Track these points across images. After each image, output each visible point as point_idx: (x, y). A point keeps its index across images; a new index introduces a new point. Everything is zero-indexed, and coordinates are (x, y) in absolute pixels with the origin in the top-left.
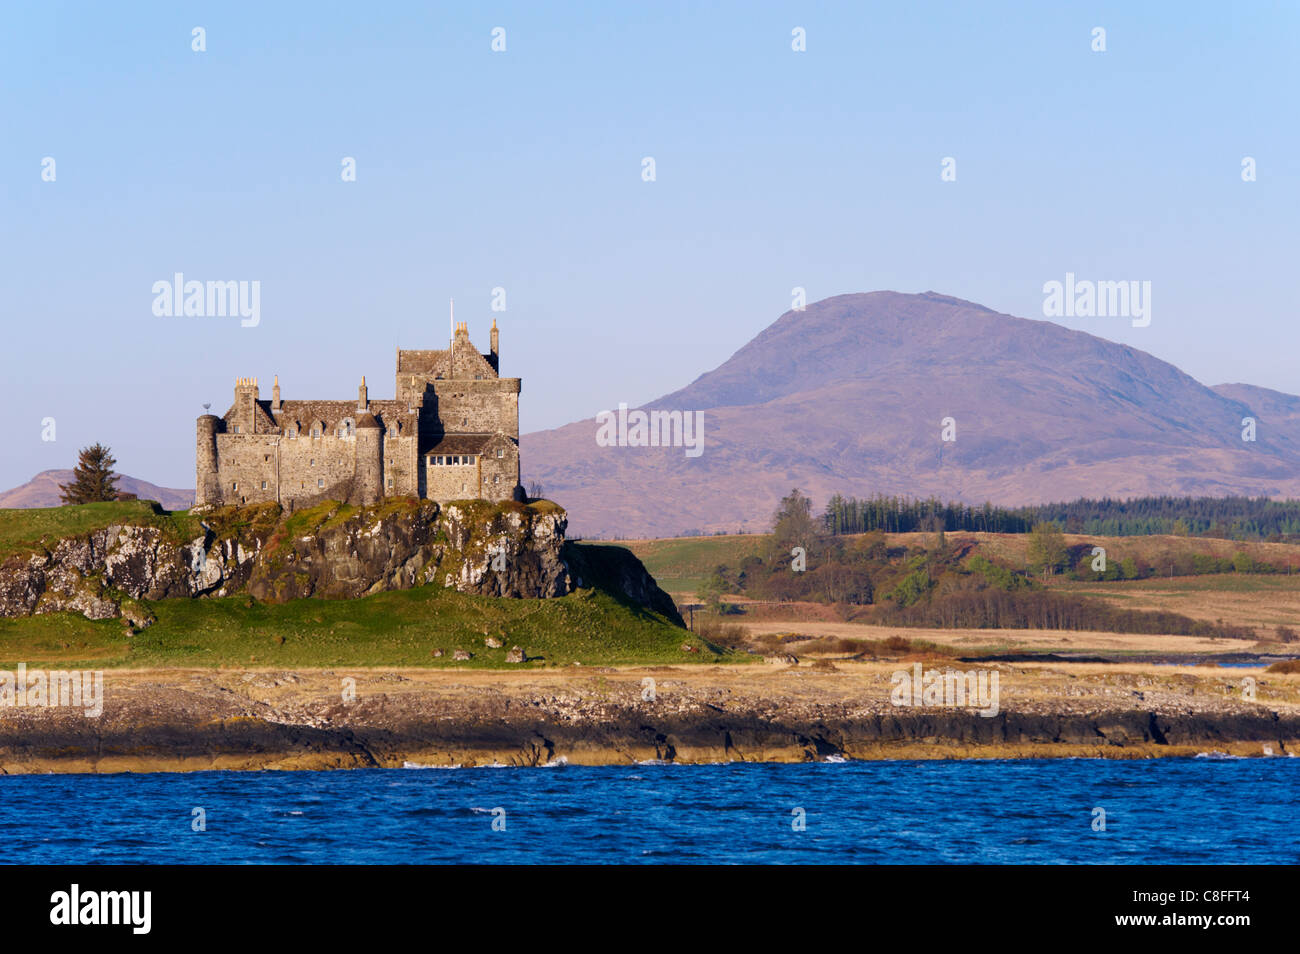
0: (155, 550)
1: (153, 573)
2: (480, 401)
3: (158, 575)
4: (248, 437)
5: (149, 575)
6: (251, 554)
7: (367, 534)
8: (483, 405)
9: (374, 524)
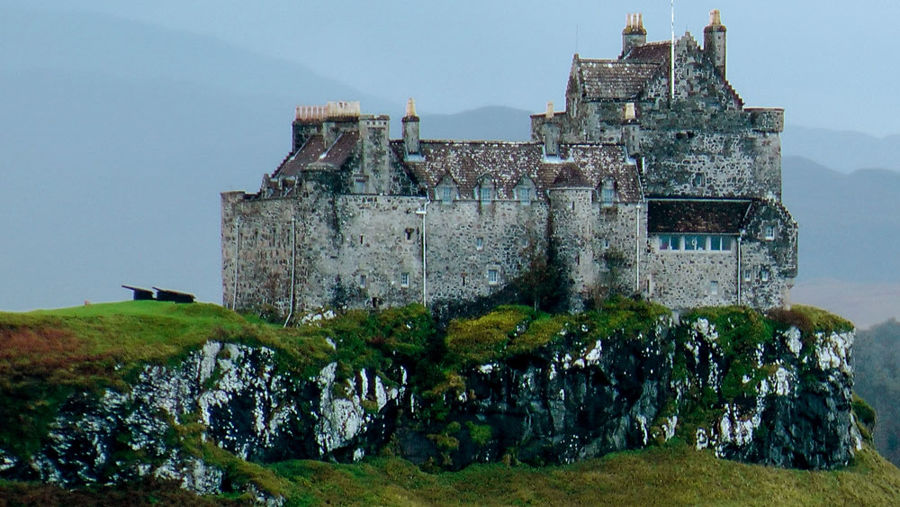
0: (268, 385)
1: (266, 422)
2: (721, 148)
3: (273, 425)
4: (382, 200)
5: (260, 426)
6: (394, 393)
7: (580, 362)
8: (726, 153)
9: (590, 345)
